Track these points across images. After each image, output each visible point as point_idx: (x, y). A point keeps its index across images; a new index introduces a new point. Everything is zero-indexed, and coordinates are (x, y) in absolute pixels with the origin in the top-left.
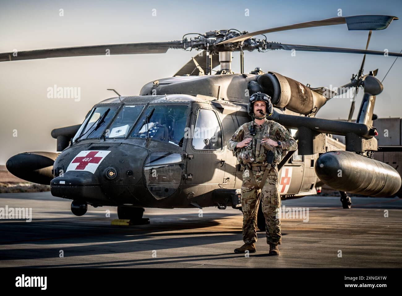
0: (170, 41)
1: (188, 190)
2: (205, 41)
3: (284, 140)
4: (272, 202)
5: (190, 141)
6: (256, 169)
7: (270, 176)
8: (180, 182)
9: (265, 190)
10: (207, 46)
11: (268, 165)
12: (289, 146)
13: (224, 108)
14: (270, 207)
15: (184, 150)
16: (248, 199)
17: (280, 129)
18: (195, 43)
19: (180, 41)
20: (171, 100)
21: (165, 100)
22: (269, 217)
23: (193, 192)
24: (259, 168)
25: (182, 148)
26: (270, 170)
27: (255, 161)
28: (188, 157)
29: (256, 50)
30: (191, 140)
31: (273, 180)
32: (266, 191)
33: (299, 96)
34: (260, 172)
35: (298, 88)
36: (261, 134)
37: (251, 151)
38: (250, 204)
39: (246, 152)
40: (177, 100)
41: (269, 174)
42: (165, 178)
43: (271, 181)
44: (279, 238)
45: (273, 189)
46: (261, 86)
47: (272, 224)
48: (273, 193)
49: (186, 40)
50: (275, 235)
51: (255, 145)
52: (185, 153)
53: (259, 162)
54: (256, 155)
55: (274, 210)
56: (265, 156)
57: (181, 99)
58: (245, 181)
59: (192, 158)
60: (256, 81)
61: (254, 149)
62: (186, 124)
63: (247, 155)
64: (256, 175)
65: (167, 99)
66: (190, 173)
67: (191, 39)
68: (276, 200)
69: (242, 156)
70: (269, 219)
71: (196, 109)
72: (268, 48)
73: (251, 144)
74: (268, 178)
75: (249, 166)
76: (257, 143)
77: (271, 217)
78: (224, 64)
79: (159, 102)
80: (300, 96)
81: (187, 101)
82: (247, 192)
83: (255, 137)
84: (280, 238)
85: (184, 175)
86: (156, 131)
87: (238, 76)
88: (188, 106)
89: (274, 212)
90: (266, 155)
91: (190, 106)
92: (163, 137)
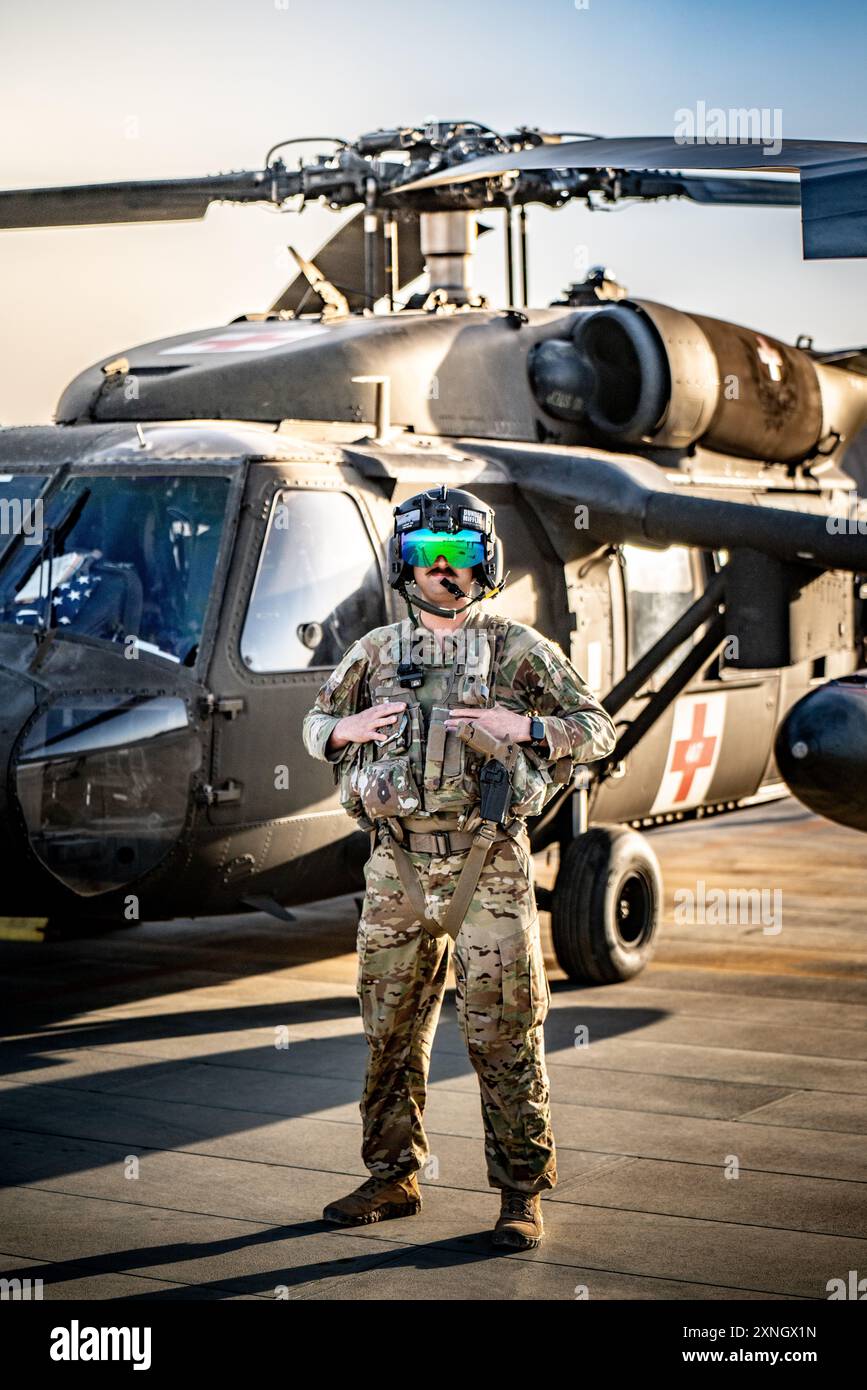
0: (214, 173)
1: (226, 847)
2: (358, 169)
3: (557, 711)
4: (509, 998)
5: (229, 636)
6: (429, 844)
7: (492, 876)
8: (182, 815)
9: (469, 943)
10: (366, 192)
11: (482, 825)
12: (580, 741)
13: (394, 481)
14: (500, 1021)
15: (200, 681)
16: (389, 981)
17: (536, 658)
18: (316, 180)
19: (252, 174)
20: (159, 454)
21: (138, 453)
22: (495, 1069)
23: (248, 856)
24: (441, 840)
25: (193, 669)
26: (495, 850)
27: (423, 809)
28: (216, 710)
29: (577, 204)
30: (237, 634)
31: (510, 897)
32: (476, 948)
33: (754, 396)
34: (444, 858)
35: (753, 359)
36: (448, 679)
37: (404, 761)
38: (394, 1006)
39: (378, 768)
40: (186, 449)
41: (489, 869)
42: (124, 798)
43: (500, 902)
44: (542, 1158)
45: (509, 938)
46: (586, 361)
47: (507, 1097)
48: (511, 958)
49: (279, 166)
50: (524, 1146)
51: (424, 735)
52: (205, 691)
53: (441, 815)
54: (426, 782)
55: (518, 1033)
56: (471, 787)
57: (203, 445)
58: (378, 898)
59: (238, 712)
60: (567, 337)
61: (415, 753)
62: (217, 562)
63: (382, 785)
64: (426, 873)
65: (143, 446)
66: (232, 776)
67: (301, 163)
68: (524, 986)
69: (360, 785)
70: (495, 1074)
71: (266, 493)
72: (625, 194)
73: (403, 726)
74: (484, 890)
75: (396, 829)
76: (433, 724)
77: (505, 1065)
78: (442, 264)
79: (110, 460)
80: (760, 393)
81: (226, 457)
82: (388, 947)
83: (423, 694)
84: (547, 1159)
85: (201, 789)
86: (87, 593)
87: (485, 322)
88: (228, 480)
89: (516, 1043)
90: (474, 781)
91: (237, 479)
92: (117, 620)
